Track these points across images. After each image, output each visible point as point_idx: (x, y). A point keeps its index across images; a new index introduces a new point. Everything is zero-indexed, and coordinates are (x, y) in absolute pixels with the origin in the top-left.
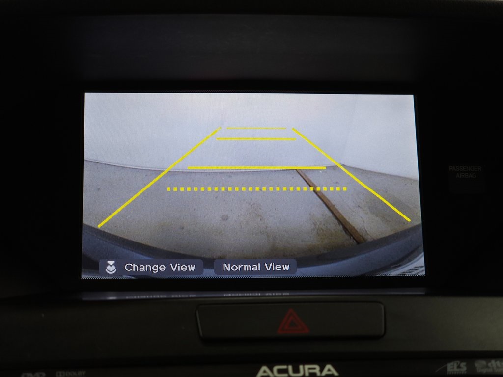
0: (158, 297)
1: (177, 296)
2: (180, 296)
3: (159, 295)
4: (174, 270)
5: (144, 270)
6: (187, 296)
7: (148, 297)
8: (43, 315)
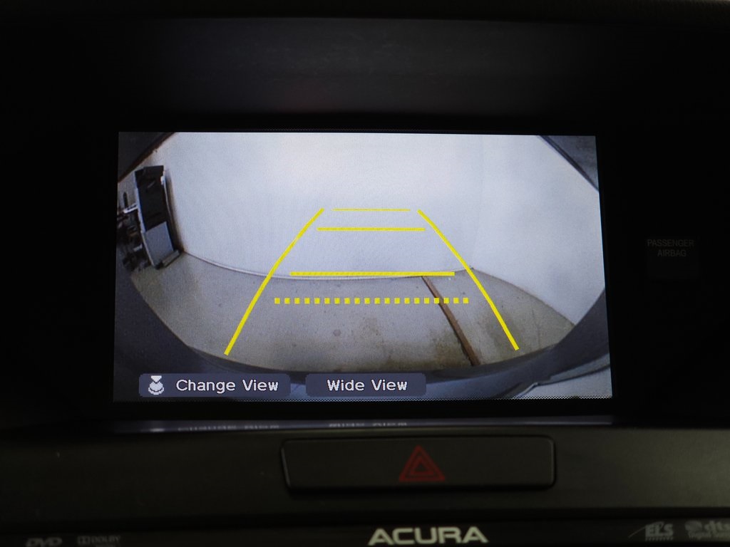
0: (225, 428)
1: (251, 427)
2: (256, 427)
3: (227, 426)
4: (248, 389)
5: (204, 389)
6: (266, 427)
7: (209, 428)
8: (58, 455)
